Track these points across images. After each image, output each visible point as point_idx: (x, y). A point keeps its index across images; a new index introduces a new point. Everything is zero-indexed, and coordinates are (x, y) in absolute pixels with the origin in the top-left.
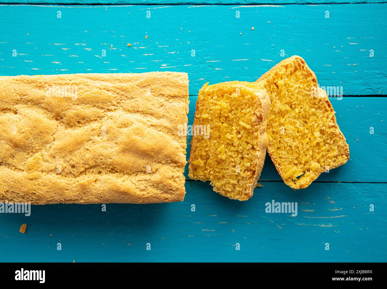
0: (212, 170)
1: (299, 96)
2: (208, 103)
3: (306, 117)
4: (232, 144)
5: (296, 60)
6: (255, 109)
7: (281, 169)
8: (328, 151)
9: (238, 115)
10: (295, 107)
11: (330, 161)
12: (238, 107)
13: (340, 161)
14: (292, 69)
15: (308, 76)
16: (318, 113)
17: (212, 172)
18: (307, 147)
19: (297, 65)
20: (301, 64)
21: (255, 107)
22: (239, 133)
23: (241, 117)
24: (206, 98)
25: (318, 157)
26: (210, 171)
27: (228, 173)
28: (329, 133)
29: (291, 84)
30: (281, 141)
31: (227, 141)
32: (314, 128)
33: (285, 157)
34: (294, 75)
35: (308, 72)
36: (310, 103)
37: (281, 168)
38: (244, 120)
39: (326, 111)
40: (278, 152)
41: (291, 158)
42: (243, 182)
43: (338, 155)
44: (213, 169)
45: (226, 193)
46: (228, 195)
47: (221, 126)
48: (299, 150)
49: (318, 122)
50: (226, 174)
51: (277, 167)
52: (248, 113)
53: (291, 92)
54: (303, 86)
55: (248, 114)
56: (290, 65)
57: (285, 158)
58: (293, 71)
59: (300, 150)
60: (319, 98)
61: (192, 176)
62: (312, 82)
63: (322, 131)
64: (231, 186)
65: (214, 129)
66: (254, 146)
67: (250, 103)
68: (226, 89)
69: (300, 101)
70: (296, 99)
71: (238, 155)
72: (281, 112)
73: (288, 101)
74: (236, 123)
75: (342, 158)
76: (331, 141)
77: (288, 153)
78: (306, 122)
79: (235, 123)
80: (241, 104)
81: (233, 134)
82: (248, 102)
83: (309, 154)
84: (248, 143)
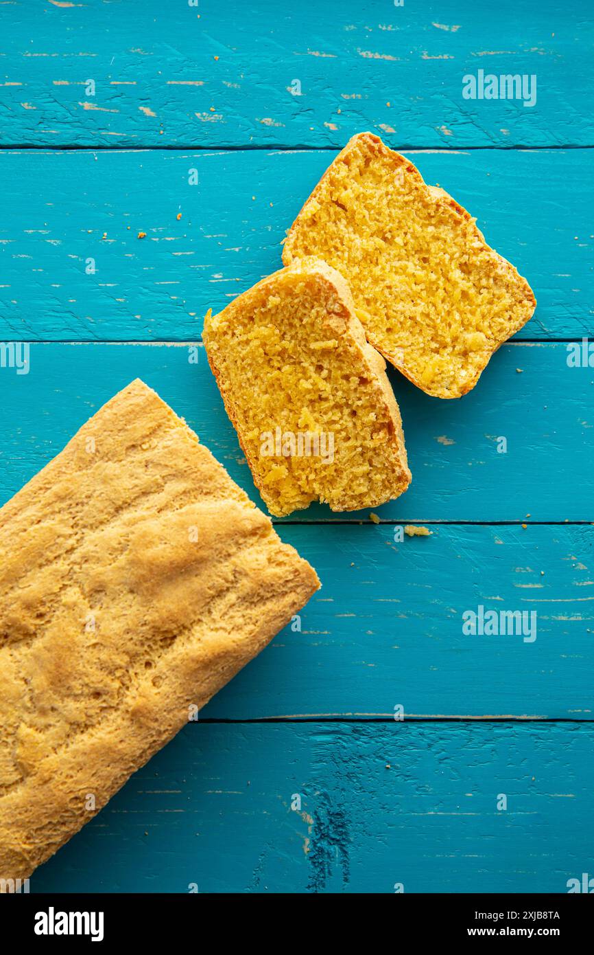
0: (311, 472)
1: (393, 211)
2: (232, 350)
3: (422, 249)
4: (320, 396)
5: (361, 141)
6: (325, 304)
7: (410, 369)
8: (491, 303)
9: (300, 336)
10: (393, 237)
11: (501, 320)
12: (291, 320)
13: (521, 315)
14: (361, 162)
15: (396, 164)
16: (444, 232)
17: (312, 476)
18: (445, 307)
19: (367, 150)
20: (373, 144)
21: (322, 299)
22: (320, 368)
23: (308, 335)
24: (222, 342)
25: (474, 320)
26: (307, 477)
27: (343, 459)
28: (478, 264)
29: (369, 192)
30: (389, 315)
31: (308, 397)
32: (446, 266)
33: (408, 342)
34: (368, 173)
35: (394, 157)
36: (421, 218)
37: (410, 366)
38: (317, 337)
39: (457, 223)
40: (392, 337)
41: (422, 341)
42: (381, 459)
43: (513, 303)
44: (311, 468)
45: (359, 502)
46: (367, 502)
47: (281, 375)
48: (431, 319)
49: (448, 250)
50: (340, 462)
51: (399, 367)
52: (316, 318)
53: (373, 208)
54: (393, 189)
55: (319, 320)
56: (352, 155)
57: (410, 346)
58: (362, 164)
59: (433, 318)
60: (434, 202)
61: (278, 509)
62: (408, 174)
63: (464, 268)
64: (362, 481)
65: (270, 390)
66: (362, 375)
67: (309, 299)
68: (252, 301)
69: (397, 221)
70: (388, 219)
71: (342, 413)
72: (370, 255)
73: (375, 229)
74: (305, 352)
75: (523, 307)
76: (488, 280)
77: (411, 332)
78: (425, 260)
79: (304, 354)
80: (293, 310)
81: (310, 377)
82: (305, 297)
83: (455, 321)
84: (347, 378)
